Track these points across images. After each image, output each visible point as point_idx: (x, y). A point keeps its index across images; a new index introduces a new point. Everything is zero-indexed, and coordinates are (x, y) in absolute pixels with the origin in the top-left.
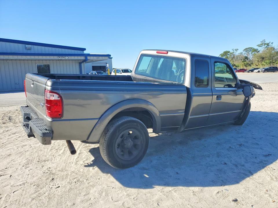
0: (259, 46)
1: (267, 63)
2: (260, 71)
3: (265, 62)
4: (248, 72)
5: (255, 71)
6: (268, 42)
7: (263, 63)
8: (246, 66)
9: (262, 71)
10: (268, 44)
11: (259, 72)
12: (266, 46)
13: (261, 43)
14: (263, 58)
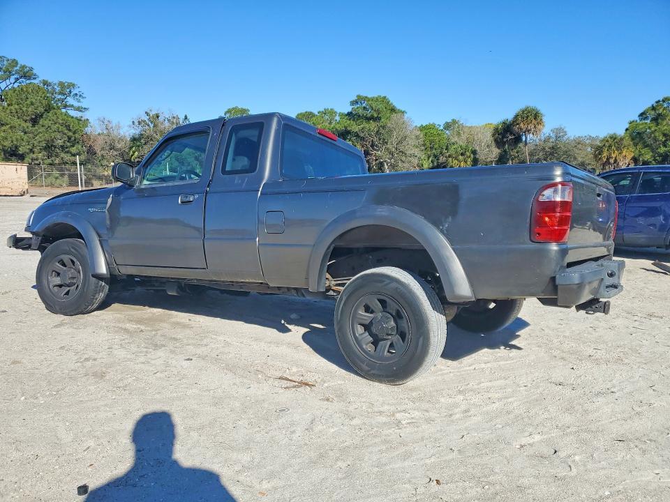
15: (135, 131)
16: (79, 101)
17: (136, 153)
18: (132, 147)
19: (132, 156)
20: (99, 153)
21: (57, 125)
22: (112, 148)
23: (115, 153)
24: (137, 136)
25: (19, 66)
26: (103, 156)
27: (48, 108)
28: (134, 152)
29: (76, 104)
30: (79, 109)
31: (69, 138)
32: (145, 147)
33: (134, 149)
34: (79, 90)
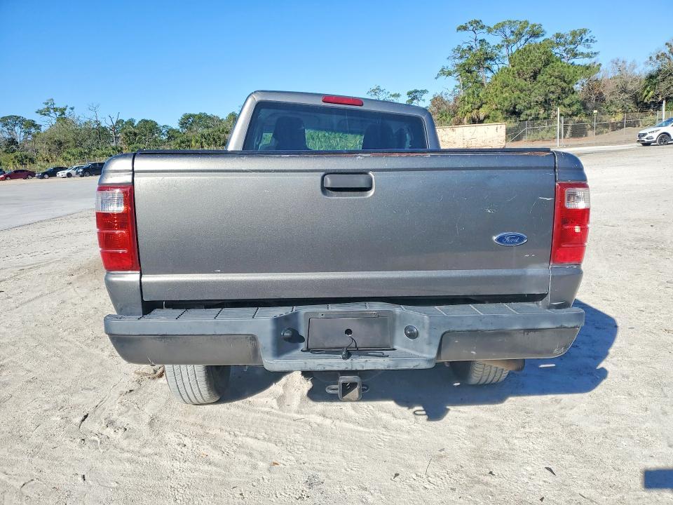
0: (40, 112)
1: (73, 155)
2: (74, 172)
3: (68, 152)
4: (42, 177)
5: (60, 174)
6: (62, 106)
7: (65, 154)
8: (21, 162)
9: (77, 173)
10: (63, 111)
11: (69, 175)
12: (58, 113)
13: (46, 107)
14: (60, 144)
15: (652, 68)
16: (589, 47)
17: (651, 93)
18: (646, 87)
19: (646, 96)
20: (608, 99)
21: (553, 78)
22: (624, 91)
23: (627, 96)
24: (654, 74)
25: (529, 26)
26: (611, 102)
27: (546, 64)
28: (648, 92)
29: (585, 51)
30: (588, 56)
31: (563, 89)
32: (662, 84)
33: (648, 89)
34: (590, 34)
